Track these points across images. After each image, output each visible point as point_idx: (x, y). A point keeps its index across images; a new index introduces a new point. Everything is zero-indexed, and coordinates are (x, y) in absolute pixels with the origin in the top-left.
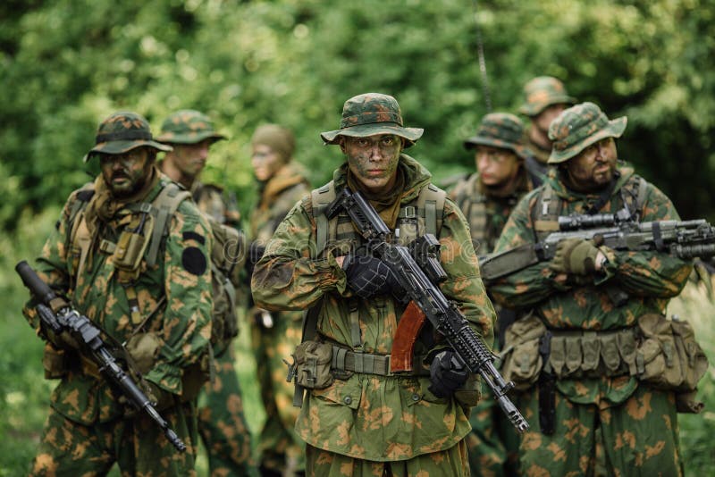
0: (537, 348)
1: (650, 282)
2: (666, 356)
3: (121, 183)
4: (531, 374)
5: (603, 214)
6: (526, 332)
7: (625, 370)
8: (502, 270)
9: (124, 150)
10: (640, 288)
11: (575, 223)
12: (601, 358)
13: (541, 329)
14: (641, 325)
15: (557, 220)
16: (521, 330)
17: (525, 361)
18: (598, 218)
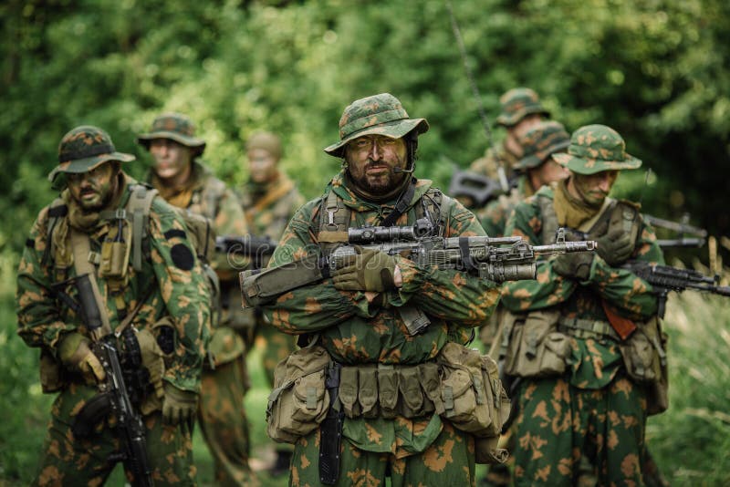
0: (323, 381)
1: (455, 306)
2: (476, 392)
3: (90, 199)
4: (318, 411)
5: (402, 226)
6: (308, 363)
7: (428, 409)
8: (279, 287)
9: (90, 168)
10: (443, 311)
11: (367, 235)
12: (400, 395)
13: (325, 359)
14: (447, 355)
15: (346, 230)
16: (301, 360)
17: (311, 396)
18: (395, 230)
